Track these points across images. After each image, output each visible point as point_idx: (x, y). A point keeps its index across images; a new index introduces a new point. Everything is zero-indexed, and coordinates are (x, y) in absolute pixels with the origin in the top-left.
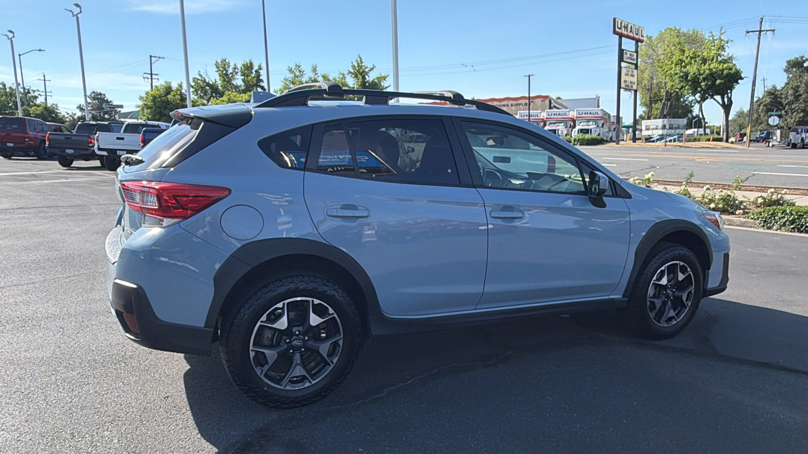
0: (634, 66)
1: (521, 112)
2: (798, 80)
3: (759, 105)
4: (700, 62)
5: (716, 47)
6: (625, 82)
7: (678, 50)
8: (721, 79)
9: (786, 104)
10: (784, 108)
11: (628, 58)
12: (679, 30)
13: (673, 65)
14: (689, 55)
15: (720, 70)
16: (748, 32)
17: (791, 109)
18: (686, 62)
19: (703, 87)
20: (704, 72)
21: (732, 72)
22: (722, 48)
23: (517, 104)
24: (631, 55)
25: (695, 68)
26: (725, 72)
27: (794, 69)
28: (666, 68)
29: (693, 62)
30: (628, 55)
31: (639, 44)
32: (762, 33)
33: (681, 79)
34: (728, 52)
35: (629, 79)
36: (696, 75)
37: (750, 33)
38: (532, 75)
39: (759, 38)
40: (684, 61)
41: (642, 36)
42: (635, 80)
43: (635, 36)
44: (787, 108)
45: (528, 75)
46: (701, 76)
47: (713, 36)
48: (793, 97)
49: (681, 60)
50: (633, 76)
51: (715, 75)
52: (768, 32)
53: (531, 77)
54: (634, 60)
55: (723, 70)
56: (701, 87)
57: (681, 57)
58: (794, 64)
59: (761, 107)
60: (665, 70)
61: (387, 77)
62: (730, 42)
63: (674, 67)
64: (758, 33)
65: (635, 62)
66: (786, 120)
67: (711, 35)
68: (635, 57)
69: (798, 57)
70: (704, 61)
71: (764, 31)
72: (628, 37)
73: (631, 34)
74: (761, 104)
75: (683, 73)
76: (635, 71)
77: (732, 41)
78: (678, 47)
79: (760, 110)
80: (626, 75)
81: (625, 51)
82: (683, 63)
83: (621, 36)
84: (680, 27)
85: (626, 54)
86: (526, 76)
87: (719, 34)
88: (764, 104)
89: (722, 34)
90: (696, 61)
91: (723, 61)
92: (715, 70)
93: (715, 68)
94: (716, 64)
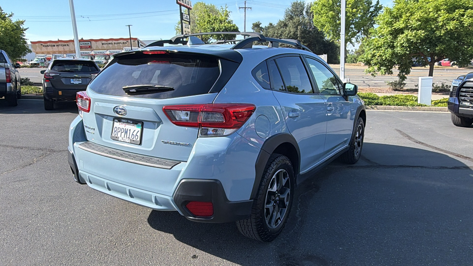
0: (188, 23)
1: (125, 48)
4: (219, 22)
5: (225, 14)
6: (185, 31)
7: (206, 15)
11: (185, 18)
12: (204, 4)
13: (206, 23)
14: (213, 18)
15: (230, 27)
16: (240, 8)
18: (212, 22)
19: (222, 36)
20: (222, 28)
21: (235, 28)
22: (227, 15)
23: (118, 43)
24: (186, 16)
25: (217, 26)
26: (232, 28)
27: (256, 28)
28: (202, 25)
29: (215, 22)
30: (185, 17)
31: (190, 10)
32: (246, 9)
33: (211, 31)
34: (230, 18)
35: (187, 30)
36: (219, 29)
37: (241, 9)
38: (131, 25)
39: (245, 11)
40: (211, 21)
41: (191, 6)
42: (189, 30)
43: (188, 6)
45: (128, 25)
46: (221, 30)
47: (222, 9)
49: (209, 21)
50: (188, 28)
51: (228, 29)
52: (249, 9)
53: (130, 26)
54: (188, 19)
55: (231, 27)
57: (209, 19)
58: (256, 26)
60: (201, 26)
61: (24, 22)
62: (231, 13)
63: (206, 24)
64: (244, 9)
65: (189, 21)
67: (221, 8)
68: (188, 18)
69: (257, 22)
70: (221, 22)
71: (247, 8)
72: (184, 6)
73: (185, 4)
75: (212, 28)
76: (189, 25)
77: (231, 12)
78: (207, 13)
80: (185, 27)
81: (183, 14)
82: (211, 22)
83: (181, 5)
84: (205, 3)
85: (184, 15)
86: (127, 26)
87: (225, 8)
89: (226, 8)
90: (217, 22)
91: (229, 22)
92: (227, 27)
93: (227, 26)
94: (226, 24)
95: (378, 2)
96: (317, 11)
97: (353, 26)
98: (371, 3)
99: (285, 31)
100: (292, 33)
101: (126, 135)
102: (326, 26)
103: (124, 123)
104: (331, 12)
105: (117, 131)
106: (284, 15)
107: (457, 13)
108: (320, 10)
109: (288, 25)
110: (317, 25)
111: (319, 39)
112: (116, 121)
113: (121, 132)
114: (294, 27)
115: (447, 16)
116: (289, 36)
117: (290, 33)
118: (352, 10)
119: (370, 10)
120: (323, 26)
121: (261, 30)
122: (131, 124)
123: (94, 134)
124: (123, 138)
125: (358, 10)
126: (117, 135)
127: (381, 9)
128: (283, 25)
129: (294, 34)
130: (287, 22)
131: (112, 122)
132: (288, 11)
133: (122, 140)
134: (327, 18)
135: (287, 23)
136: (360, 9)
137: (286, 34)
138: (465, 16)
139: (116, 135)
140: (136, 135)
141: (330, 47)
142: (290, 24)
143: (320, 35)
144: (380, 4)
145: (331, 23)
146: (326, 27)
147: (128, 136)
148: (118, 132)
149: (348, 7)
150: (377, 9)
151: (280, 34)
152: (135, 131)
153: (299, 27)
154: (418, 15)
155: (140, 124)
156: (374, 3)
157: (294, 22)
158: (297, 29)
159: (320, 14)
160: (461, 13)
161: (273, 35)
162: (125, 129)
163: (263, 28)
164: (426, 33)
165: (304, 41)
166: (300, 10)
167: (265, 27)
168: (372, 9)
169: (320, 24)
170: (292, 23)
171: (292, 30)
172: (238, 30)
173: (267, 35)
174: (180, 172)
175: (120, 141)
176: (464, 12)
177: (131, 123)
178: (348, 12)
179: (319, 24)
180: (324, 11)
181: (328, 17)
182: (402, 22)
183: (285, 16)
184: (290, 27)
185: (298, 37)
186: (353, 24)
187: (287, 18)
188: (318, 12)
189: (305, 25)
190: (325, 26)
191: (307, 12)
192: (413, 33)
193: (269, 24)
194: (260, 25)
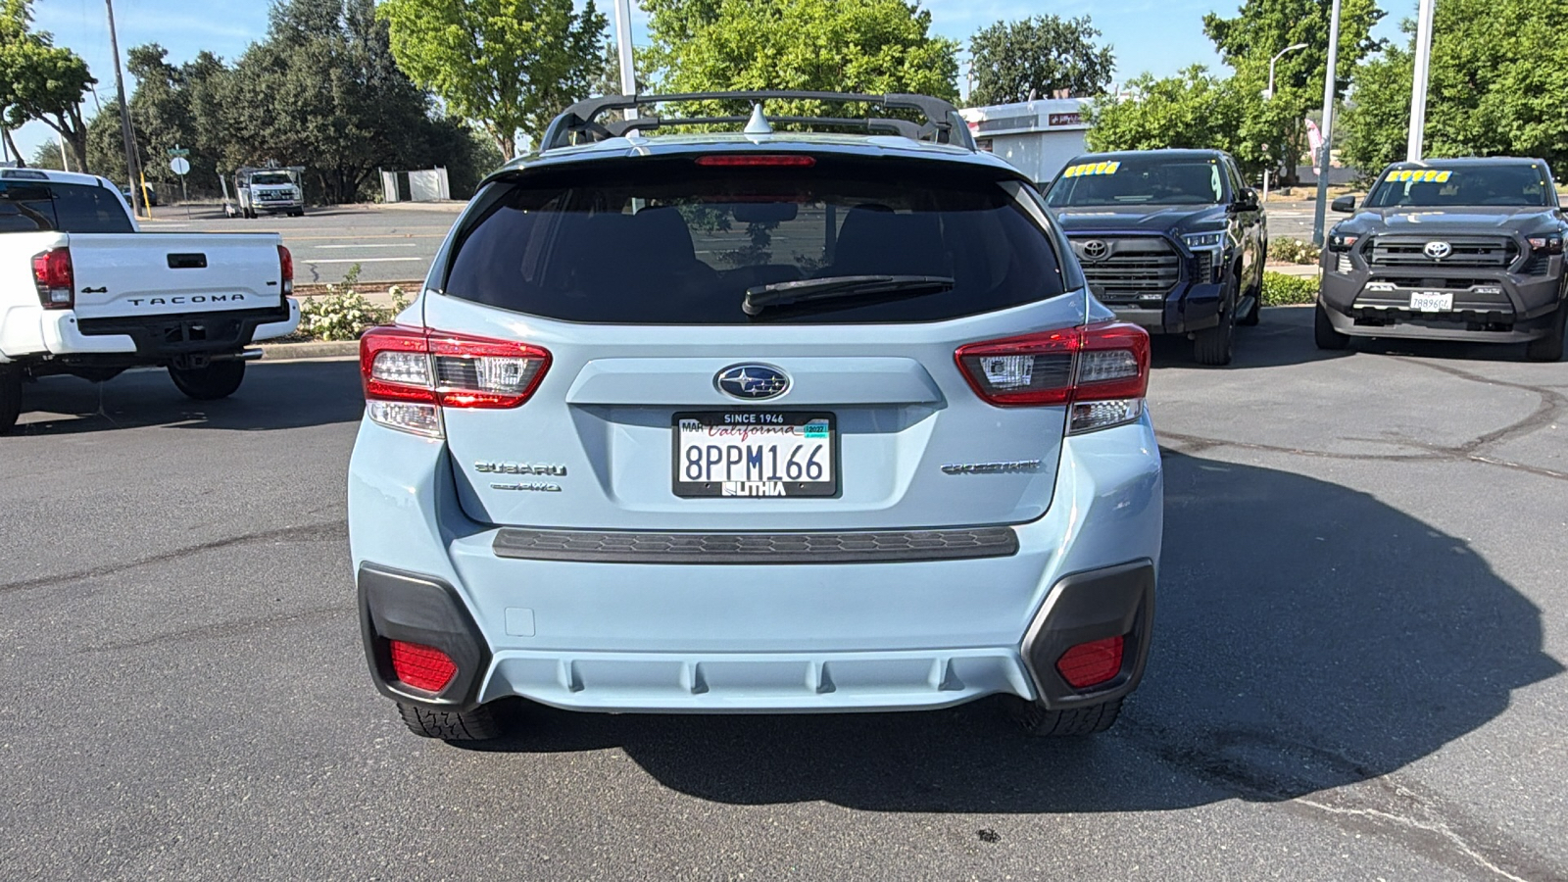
2: (161, 90)
3: (101, 135)
8: (57, 80)
9: (151, 134)
10: (150, 143)
15: (49, 61)
17: (164, 144)
19: (19, 93)
20: (13, 61)
21: (73, 66)
26: (59, 64)
27: (146, 68)
44: (153, 141)
46: (9, 70)
48: (159, 121)
51: (40, 69)
55: (52, 60)
56: (13, 92)
58: (143, 59)
59: (106, 139)
66: (159, 165)
74: (104, 131)
79: (105, 145)
88: (109, 132)
91: (37, 41)
92: (35, 58)
93: (34, 54)
94: (29, 47)
95: (591, 6)
96: (404, 19)
97: (526, 78)
98: (571, 8)
99: (284, 84)
100: (310, 93)
101: (755, 472)
102: (443, 72)
103: (738, 427)
104: (454, 28)
105: (704, 463)
106: (270, 26)
107: (886, 55)
108: (413, 17)
109: (290, 63)
110: (409, 68)
111: (410, 115)
112: (687, 427)
113: (730, 463)
114: (316, 73)
115: (867, 63)
116: (300, 103)
117: (304, 90)
118: (520, 24)
119: (571, 29)
120: (429, 72)
121: (170, 76)
122: (778, 428)
123: (559, 490)
124: (743, 484)
125: (538, 26)
126: (709, 477)
127: (602, 28)
128: (268, 61)
129: (319, 95)
130: (283, 51)
131: (669, 432)
132: (281, 10)
133: (740, 493)
134: (440, 44)
135: (283, 56)
136: (543, 22)
137: (288, 94)
138: (907, 65)
139: (700, 475)
140: (811, 463)
141: (453, 144)
142: (298, 58)
143: (415, 100)
144: (599, 10)
145: (456, 62)
146: (440, 77)
147: (768, 472)
148: (709, 463)
149: (505, 15)
150: (591, 28)
151: (266, 94)
152: (799, 447)
153: (334, 73)
154: (796, 54)
155: (827, 421)
156: (579, 7)
157: (314, 54)
158: (327, 78)
159: (413, 32)
160: (897, 55)
161: (237, 98)
162: (749, 448)
163: (175, 70)
164: (823, 107)
165: (360, 121)
166: (328, 13)
167: (186, 65)
168: (576, 27)
169: (419, 66)
170: (305, 57)
171: (309, 82)
172: (88, 74)
173: (212, 97)
174: (1047, 557)
175: (732, 496)
176: (901, 52)
177: (778, 424)
178: (506, 28)
179: (415, 64)
180: (429, 23)
181: (442, 42)
182: (755, 73)
183: (273, 29)
184: (300, 70)
185: (334, 107)
186: (526, 69)
187: (281, 38)
188: (408, 23)
189: (353, 68)
190: (439, 72)
191: (352, 21)
192: (793, 105)
193: (198, 54)
194: (161, 56)
